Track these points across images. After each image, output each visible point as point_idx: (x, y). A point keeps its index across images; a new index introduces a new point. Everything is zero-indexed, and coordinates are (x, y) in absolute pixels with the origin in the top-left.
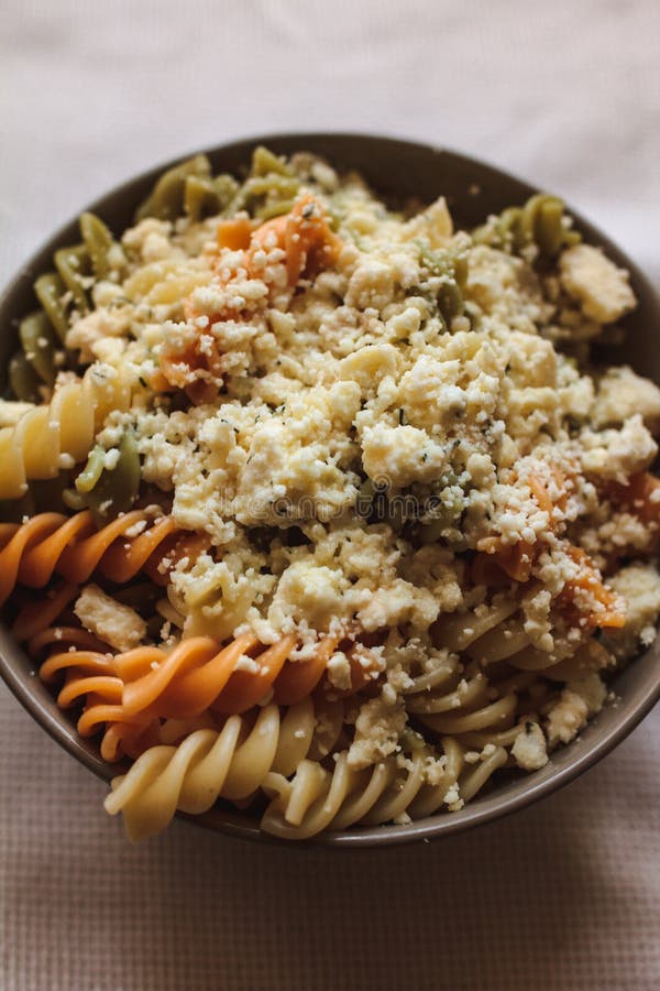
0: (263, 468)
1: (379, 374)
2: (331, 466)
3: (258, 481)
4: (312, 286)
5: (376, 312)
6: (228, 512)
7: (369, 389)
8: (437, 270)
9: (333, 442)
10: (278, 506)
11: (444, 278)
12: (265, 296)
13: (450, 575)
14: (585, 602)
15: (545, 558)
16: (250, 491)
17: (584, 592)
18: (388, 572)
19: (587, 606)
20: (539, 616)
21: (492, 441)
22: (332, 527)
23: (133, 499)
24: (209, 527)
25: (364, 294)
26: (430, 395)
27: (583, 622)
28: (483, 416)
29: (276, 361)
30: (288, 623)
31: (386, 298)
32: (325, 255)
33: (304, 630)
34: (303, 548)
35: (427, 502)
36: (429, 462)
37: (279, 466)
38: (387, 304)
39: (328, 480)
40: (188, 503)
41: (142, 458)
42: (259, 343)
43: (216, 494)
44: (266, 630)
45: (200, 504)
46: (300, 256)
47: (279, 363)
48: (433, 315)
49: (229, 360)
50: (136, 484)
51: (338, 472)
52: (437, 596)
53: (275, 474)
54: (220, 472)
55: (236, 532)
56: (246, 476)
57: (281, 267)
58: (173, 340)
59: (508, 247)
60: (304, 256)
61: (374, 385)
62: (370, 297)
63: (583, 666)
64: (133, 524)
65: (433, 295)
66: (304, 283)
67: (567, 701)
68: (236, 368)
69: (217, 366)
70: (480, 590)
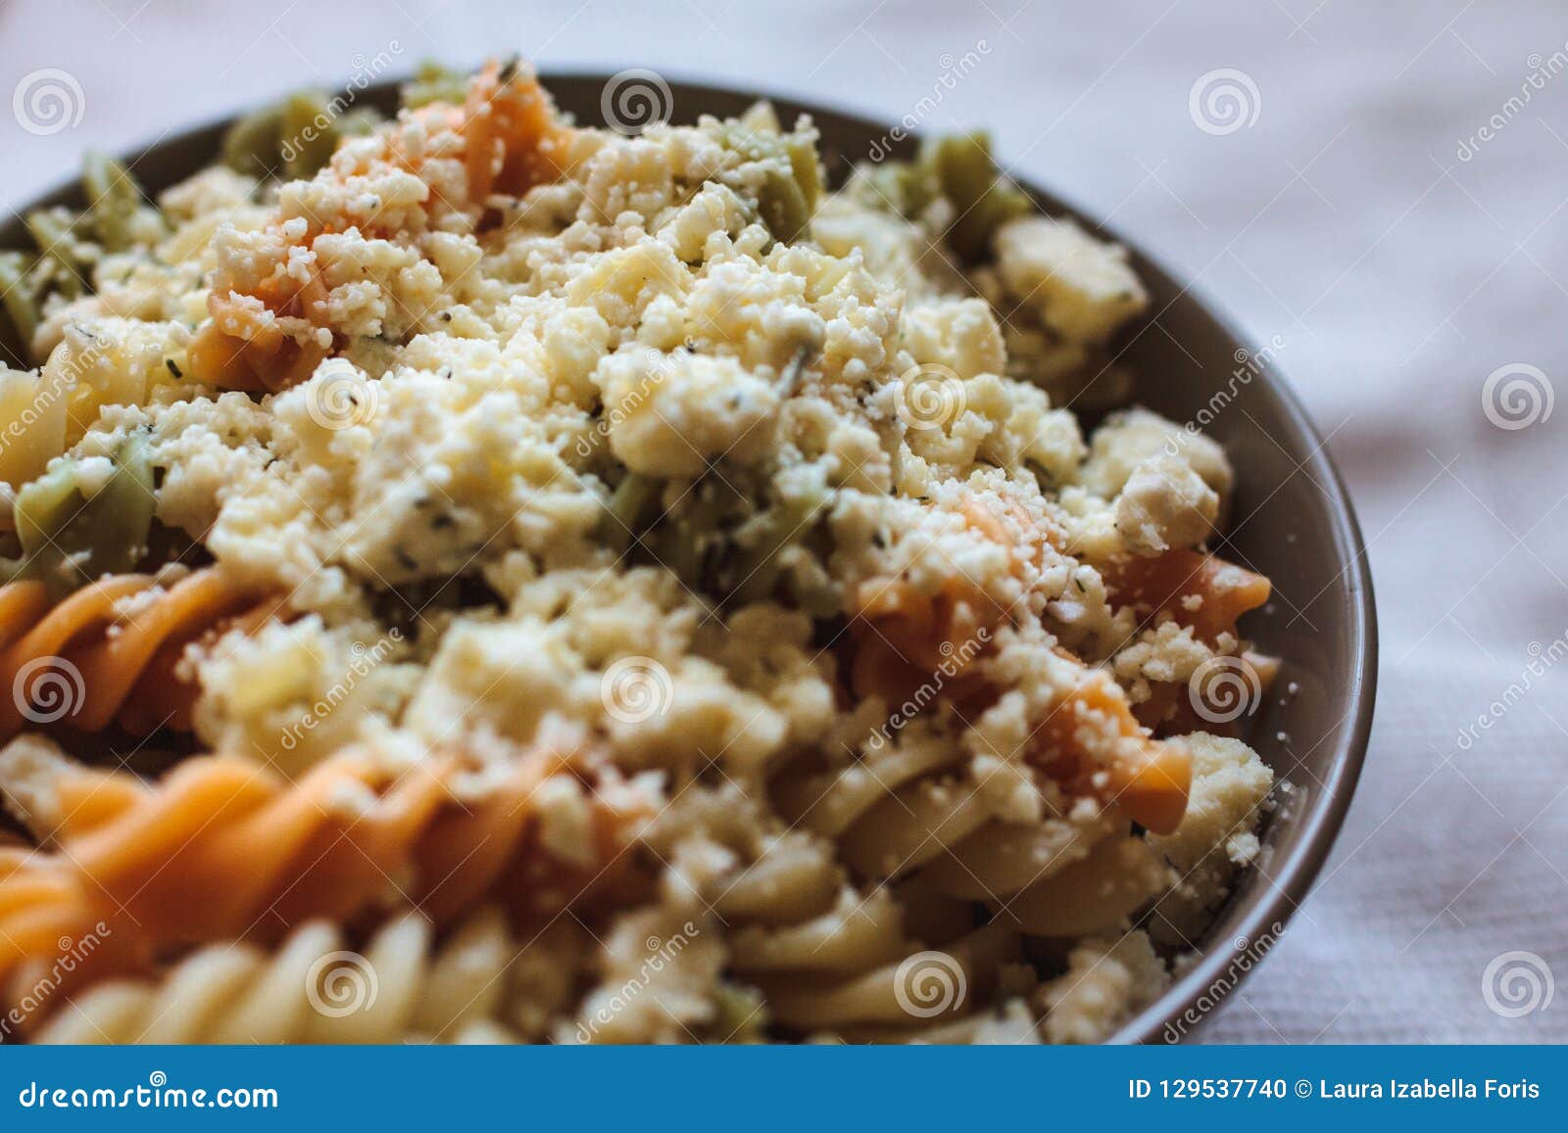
0: (402, 445)
1: (644, 293)
2: (549, 453)
3: (393, 474)
4: (515, 206)
5: (641, 218)
6: (330, 552)
7: (623, 326)
8: (754, 153)
9: (552, 418)
10: (433, 513)
11: (768, 164)
12: (422, 204)
13: (804, 664)
14: (1100, 735)
15: (1004, 634)
16: (376, 496)
17: (1097, 715)
18: (669, 643)
19: (1106, 744)
20: (1003, 741)
21: (878, 415)
22: (549, 560)
23: (134, 551)
24: (287, 571)
25: (615, 190)
26: (748, 311)
27: (1100, 779)
28: (856, 366)
29: (441, 313)
30: (448, 728)
31: (659, 196)
32: (541, 157)
33: (485, 741)
34: (488, 612)
35: (746, 503)
36: (746, 407)
37: (433, 438)
38: (660, 209)
39: (541, 477)
40: (247, 529)
41: (159, 474)
42: (408, 275)
43: (307, 516)
44: (401, 748)
45: (270, 531)
46: (493, 145)
47: (447, 318)
48: (749, 222)
49: (345, 295)
50: (143, 525)
51: (560, 465)
52: (779, 705)
53: (426, 452)
54: (315, 471)
55: (347, 589)
56: (368, 471)
57: (454, 164)
58: (233, 253)
59: (897, 209)
60: (500, 146)
61: (633, 318)
62: (627, 197)
63: (1108, 887)
64: (132, 594)
65: (751, 191)
66: (501, 201)
67: (1083, 967)
68: (361, 312)
69: (320, 305)
70: (872, 706)
